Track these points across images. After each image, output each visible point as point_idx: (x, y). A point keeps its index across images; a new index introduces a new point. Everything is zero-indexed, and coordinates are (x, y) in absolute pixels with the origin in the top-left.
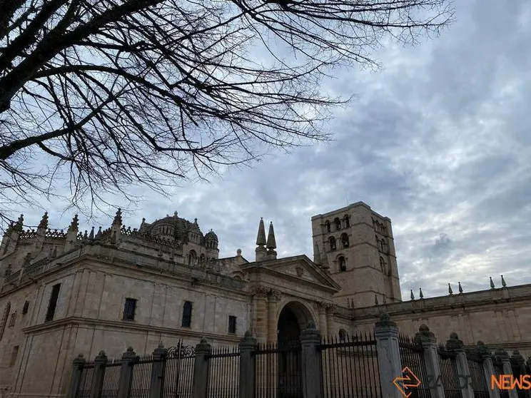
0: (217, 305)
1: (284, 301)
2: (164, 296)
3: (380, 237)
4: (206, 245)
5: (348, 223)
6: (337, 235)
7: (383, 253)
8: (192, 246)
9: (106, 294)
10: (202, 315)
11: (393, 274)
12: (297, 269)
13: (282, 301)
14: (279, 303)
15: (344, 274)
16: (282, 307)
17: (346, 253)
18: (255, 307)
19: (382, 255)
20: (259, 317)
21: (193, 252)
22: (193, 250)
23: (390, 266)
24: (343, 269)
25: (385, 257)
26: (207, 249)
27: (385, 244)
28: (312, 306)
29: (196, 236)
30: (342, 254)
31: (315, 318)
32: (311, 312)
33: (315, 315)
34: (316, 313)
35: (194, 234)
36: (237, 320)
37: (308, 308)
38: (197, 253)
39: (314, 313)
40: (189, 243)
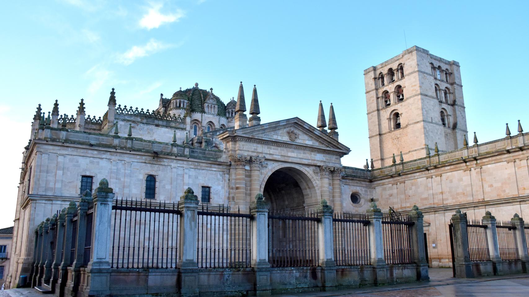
0: (186, 177)
1: (273, 168)
2: (122, 171)
3: (443, 86)
4: (227, 115)
5: (402, 73)
6: (391, 88)
7: (447, 103)
8: (209, 118)
10: (168, 187)
11: (459, 126)
12: (288, 133)
13: (270, 168)
14: (264, 171)
15: (398, 131)
16: (270, 174)
17: (400, 108)
18: (233, 176)
19: (444, 106)
20: (238, 186)
21: (211, 123)
23: (455, 117)
24: (398, 126)
25: (449, 109)
26: (228, 118)
27: (450, 93)
28: (312, 170)
29: (213, 106)
30: (397, 110)
31: (316, 183)
32: (310, 177)
33: (315, 180)
34: (317, 177)
35: (210, 105)
36: (212, 190)
37: (306, 173)
38: (215, 125)
39: (315, 178)
40: (206, 115)
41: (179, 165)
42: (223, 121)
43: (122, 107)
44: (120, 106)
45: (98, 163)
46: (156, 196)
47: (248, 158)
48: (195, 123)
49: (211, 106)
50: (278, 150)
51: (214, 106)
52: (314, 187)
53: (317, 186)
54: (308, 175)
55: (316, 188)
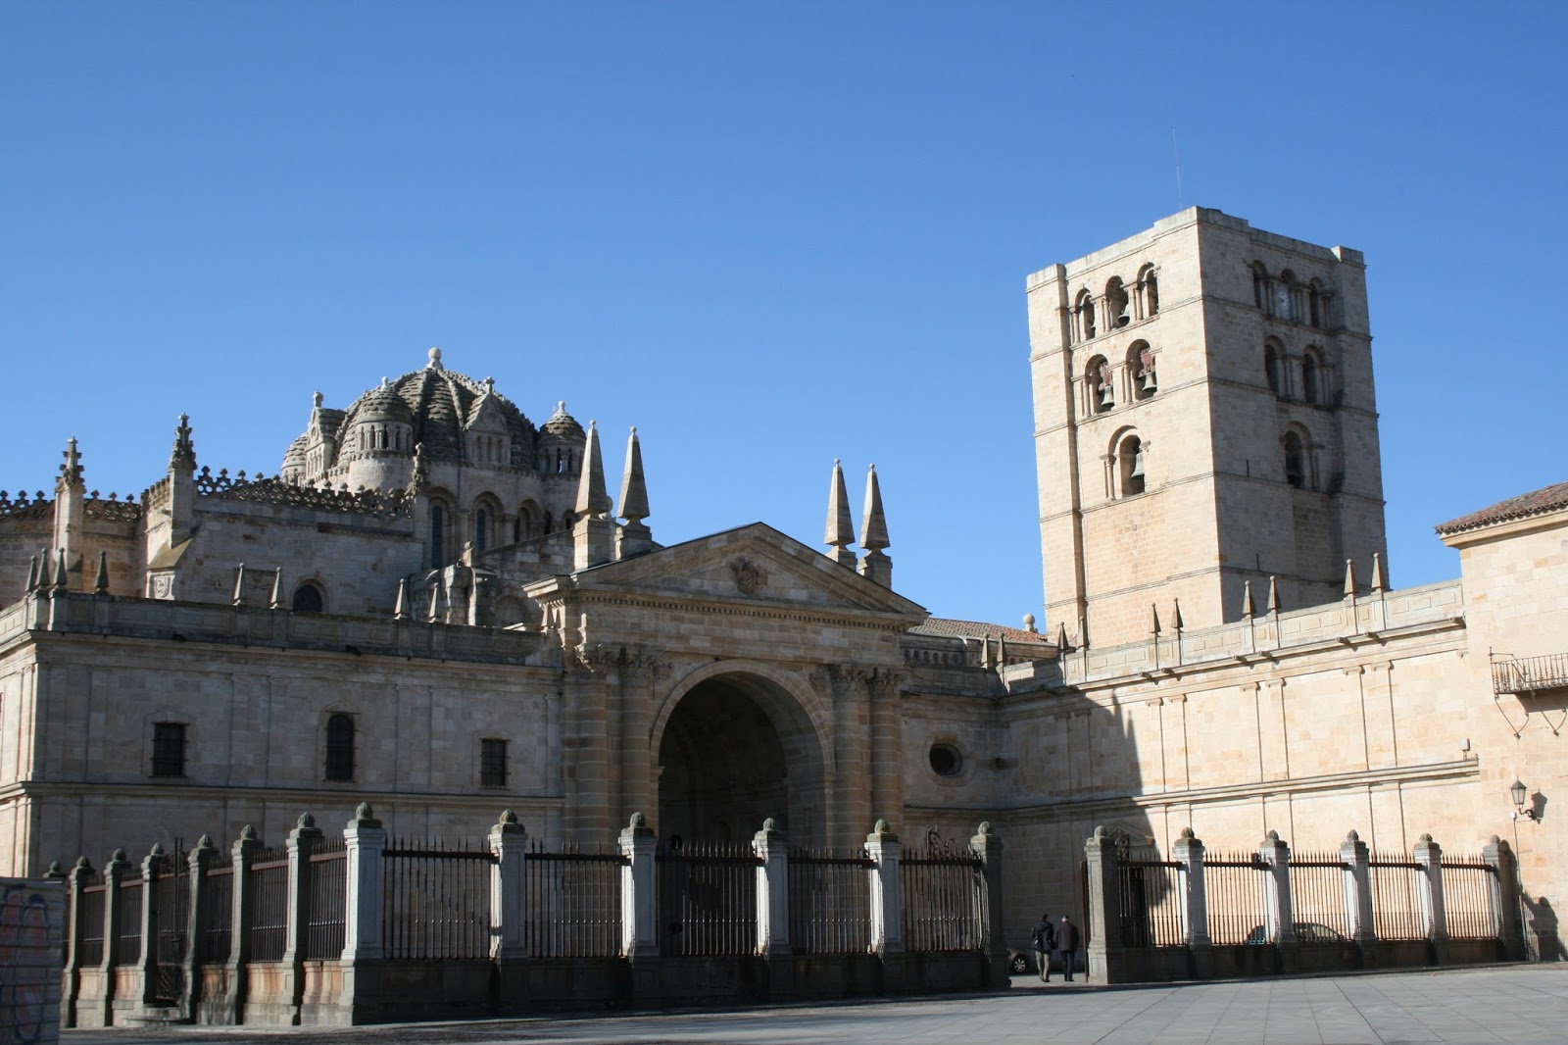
0: (438, 714)
1: (684, 677)
2: (263, 705)
3: (1300, 341)
4: (543, 465)
5: (1154, 297)
6: (1114, 347)
7: (1310, 399)
8: (481, 480)
9: (98, 718)
10: (388, 745)
11: (1350, 482)
12: (734, 568)
13: (678, 675)
14: (662, 687)
16: (679, 694)
17: (1143, 420)
18: (571, 707)
19: (1300, 414)
20: (584, 735)
21: (488, 498)
22: (488, 494)
23: (1339, 454)
24: (1135, 485)
25: (1314, 422)
26: (544, 478)
27: (1323, 365)
28: (807, 678)
29: (495, 440)
30: (1133, 427)
31: (819, 716)
32: (801, 700)
33: (815, 708)
34: (822, 699)
35: (486, 435)
36: (510, 750)
37: (789, 687)
38: (504, 503)
39: (816, 700)
40: (471, 471)
41: (416, 682)
42: (529, 486)
43: (214, 475)
44: (206, 469)
45: (198, 687)
46: (357, 771)
47: (616, 651)
48: (438, 498)
49: (490, 439)
50: (703, 623)
51: (500, 441)
52: (812, 729)
53: (822, 725)
54: (796, 693)
55: (820, 732)
